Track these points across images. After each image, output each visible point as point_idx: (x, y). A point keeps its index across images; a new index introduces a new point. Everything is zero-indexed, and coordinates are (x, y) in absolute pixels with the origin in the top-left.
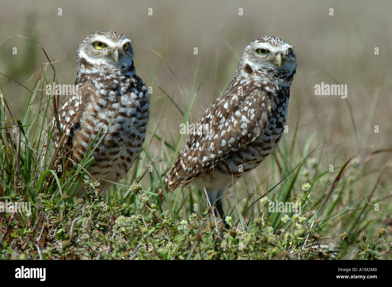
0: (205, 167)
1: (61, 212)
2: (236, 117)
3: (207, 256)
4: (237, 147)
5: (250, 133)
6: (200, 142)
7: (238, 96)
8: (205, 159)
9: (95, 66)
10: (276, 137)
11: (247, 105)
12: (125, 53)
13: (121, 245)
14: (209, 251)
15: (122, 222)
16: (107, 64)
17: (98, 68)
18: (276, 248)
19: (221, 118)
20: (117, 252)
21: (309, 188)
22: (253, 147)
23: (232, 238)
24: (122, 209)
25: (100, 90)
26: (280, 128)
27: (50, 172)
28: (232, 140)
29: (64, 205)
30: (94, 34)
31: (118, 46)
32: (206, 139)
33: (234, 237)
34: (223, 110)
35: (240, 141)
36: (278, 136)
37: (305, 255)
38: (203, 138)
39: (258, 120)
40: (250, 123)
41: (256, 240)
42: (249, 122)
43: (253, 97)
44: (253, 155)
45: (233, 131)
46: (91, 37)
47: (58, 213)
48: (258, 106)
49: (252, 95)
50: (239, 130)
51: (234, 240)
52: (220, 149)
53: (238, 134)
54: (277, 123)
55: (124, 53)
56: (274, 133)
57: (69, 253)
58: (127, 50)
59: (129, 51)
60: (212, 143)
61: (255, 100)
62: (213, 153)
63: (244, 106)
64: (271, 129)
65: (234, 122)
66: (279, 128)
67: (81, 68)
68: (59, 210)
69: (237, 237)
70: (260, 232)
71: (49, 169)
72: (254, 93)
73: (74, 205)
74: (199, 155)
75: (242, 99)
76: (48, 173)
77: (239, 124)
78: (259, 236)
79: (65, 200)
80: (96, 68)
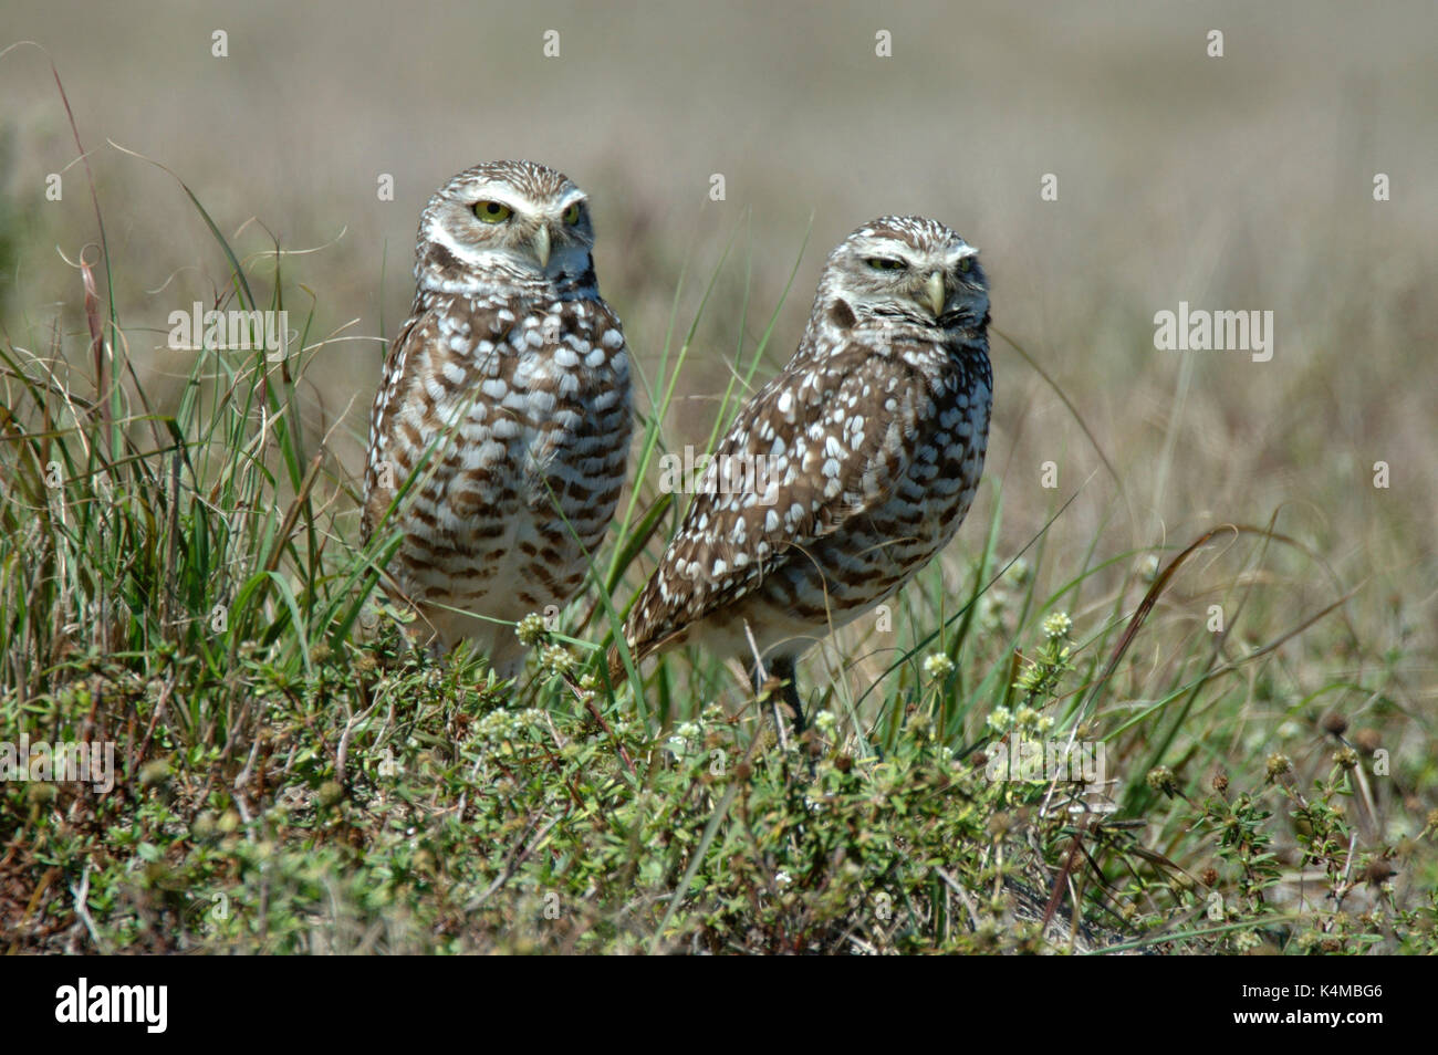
0: (720, 593)
1: (309, 698)
2: (809, 441)
3: (766, 828)
4: (812, 534)
5: (849, 491)
6: (709, 516)
7: (821, 376)
8: (720, 567)
9: (476, 272)
10: (944, 506)
11: (844, 405)
12: (571, 235)
13: (501, 797)
14: (772, 816)
15: (502, 726)
16: (512, 265)
17: (484, 276)
18: (970, 808)
19: (771, 443)
20: (488, 817)
21: (1068, 627)
22: (868, 532)
23: (839, 774)
24: (485, 691)
25: (450, 338)
26: (953, 478)
27: (271, 579)
28: (797, 510)
29: (319, 675)
30: (477, 174)
31: (547, 214)
32: (725, 506)
33: (847, 771)
34: (776, 418)
35: (819, 515)
36: (951, 502)
37: (1050, 832)
38: (718, 502)
39: (876, 450)
40: (851, 460)
41: (912, 780)
42: (846, 456)
43: (861, 380)
44: (869, 559)
45: (799, 483)
46: (467, 183)
47: (300, 702)
48: (874, 408)
49: (861, 374)
50: (816, 482)
51: (846, 782)
52: (763, 539)
53: (813, 494)
54: (940, 461)
55: (565, 236)
56: (932, 495)
57: (337, 820)
58: (576, 224)
59: (581, 226)
60: (741, 522)
61: (867, 390)
62: (743, 550)
63: (834, 408)
64: (921, 480)
65: (803, 457)
66: (949, 480)
67: (429, 272)
68: (302, 690)
69: (855, 774)
70: (924, 757)
71: (266, 568)
72: (866, 367)
73: (349, 678)
74: (704, 556)
75: (832, 386)
76: (263, 581)
77: (818, 464)
78: (923, 770)
79: (322, 662)
80: (478, 277)
